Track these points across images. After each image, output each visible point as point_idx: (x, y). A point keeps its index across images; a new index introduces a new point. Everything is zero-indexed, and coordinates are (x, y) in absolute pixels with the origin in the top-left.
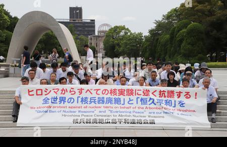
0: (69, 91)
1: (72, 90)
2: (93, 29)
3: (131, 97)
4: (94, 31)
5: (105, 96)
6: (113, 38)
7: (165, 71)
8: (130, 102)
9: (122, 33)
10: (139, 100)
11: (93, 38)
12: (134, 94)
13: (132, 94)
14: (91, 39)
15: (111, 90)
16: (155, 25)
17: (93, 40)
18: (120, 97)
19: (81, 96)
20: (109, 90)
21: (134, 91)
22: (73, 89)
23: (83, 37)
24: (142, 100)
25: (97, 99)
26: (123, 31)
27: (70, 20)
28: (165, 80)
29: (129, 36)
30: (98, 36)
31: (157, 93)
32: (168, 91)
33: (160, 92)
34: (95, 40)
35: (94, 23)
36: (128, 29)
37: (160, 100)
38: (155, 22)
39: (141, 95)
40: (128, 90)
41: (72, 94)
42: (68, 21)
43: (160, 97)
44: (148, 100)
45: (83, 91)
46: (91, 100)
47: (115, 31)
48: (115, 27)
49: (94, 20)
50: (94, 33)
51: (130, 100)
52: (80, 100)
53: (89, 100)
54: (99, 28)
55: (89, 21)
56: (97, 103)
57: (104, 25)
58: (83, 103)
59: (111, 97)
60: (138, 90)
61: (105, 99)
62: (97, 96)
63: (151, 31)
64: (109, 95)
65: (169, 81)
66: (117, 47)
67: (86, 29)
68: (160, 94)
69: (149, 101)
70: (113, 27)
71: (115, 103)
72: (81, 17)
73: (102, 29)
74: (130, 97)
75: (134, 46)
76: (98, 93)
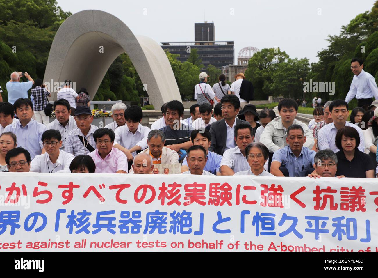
0: (30, 191)
1: (41, 188)
2: (230, 56)
3: (225, 210)
4: (232, 59)
5: (144, 209)
6: (261, 69)
7: (332, 125)
8: (220, 227)
9: (275, 61)
10: (249, 219)
11: (230, 70)
12: (233, 201)
13: (227, 199)
14: (227, 71)
15: (163, 188)
16: (330, 44)
17: (230, 73)
18: (188, 209)
19: (69, 207)
20: (157, 187)
21: (233, 192)
22: (44, 184)
23: (212, 68)
24: (258, 219)
25: (117, 216)
26: (277, 57)
27: (196, 43)
28: (329, 153)
29: (287, 64)
30: (239, 67)
31: (307, 197)
32: (344, 190)
33: (318, 191)
34: (234, 73)
35: (233, 47)
36: (284, 53)
37: (317, 219)
38: (329, 38)
39: (254, 202)
40: (215, 186)
41: (39, 202)
42: (193, 44)
43: (317, 207)
44: (277, 219)
45: (74, 190)
46: (98, 219)
47: (263, 57)
48: (263, 51)
49: (232, 43)
50: (233, 62)
51: (221, 220)
52: (64, 219)
53: (93, 220)
54: (240, 53)
55: (225, 44)
56: (117, 229)
57: (247, 49)
58: (75, 229)
59: (162, 209)
60: (246, 188)
61: (143, 218)
62: (119, 208)
63: (322, 55)
64: (156, 205)
65: (341, 155)
66: (267, 83)
67: (220, 56)
68: (317, 199)
69: (281, 224)
70: (260, 51)
71: (174, 230)
72: (212, 37)
73: (244, 55)
74: (219, 208)
75: (294, 80)
76: (122, 197)
